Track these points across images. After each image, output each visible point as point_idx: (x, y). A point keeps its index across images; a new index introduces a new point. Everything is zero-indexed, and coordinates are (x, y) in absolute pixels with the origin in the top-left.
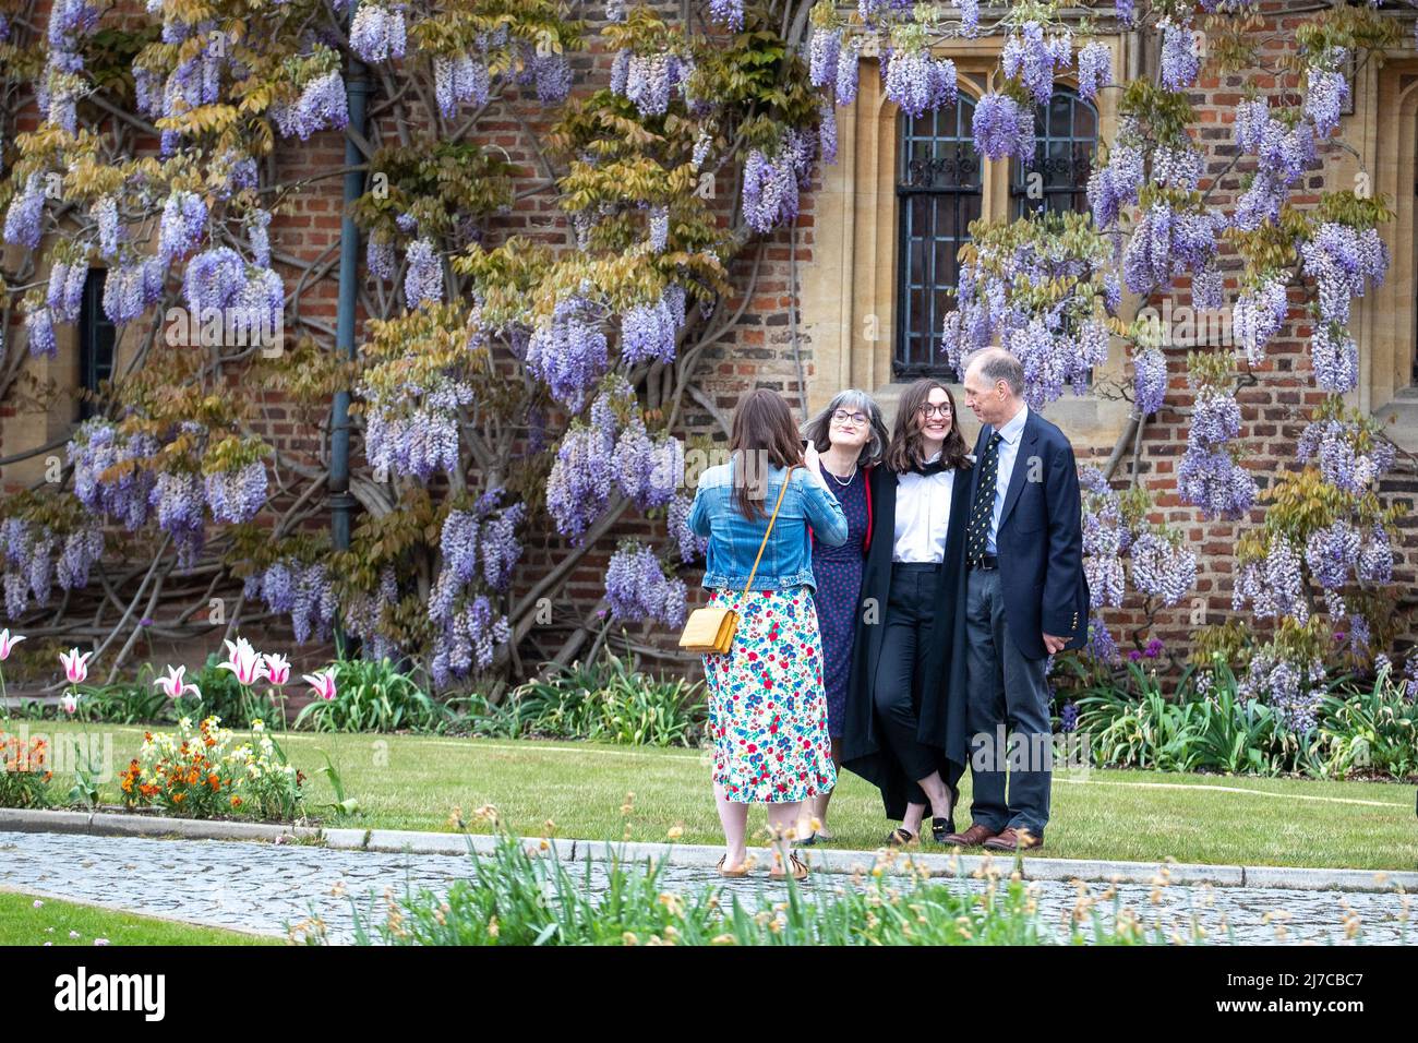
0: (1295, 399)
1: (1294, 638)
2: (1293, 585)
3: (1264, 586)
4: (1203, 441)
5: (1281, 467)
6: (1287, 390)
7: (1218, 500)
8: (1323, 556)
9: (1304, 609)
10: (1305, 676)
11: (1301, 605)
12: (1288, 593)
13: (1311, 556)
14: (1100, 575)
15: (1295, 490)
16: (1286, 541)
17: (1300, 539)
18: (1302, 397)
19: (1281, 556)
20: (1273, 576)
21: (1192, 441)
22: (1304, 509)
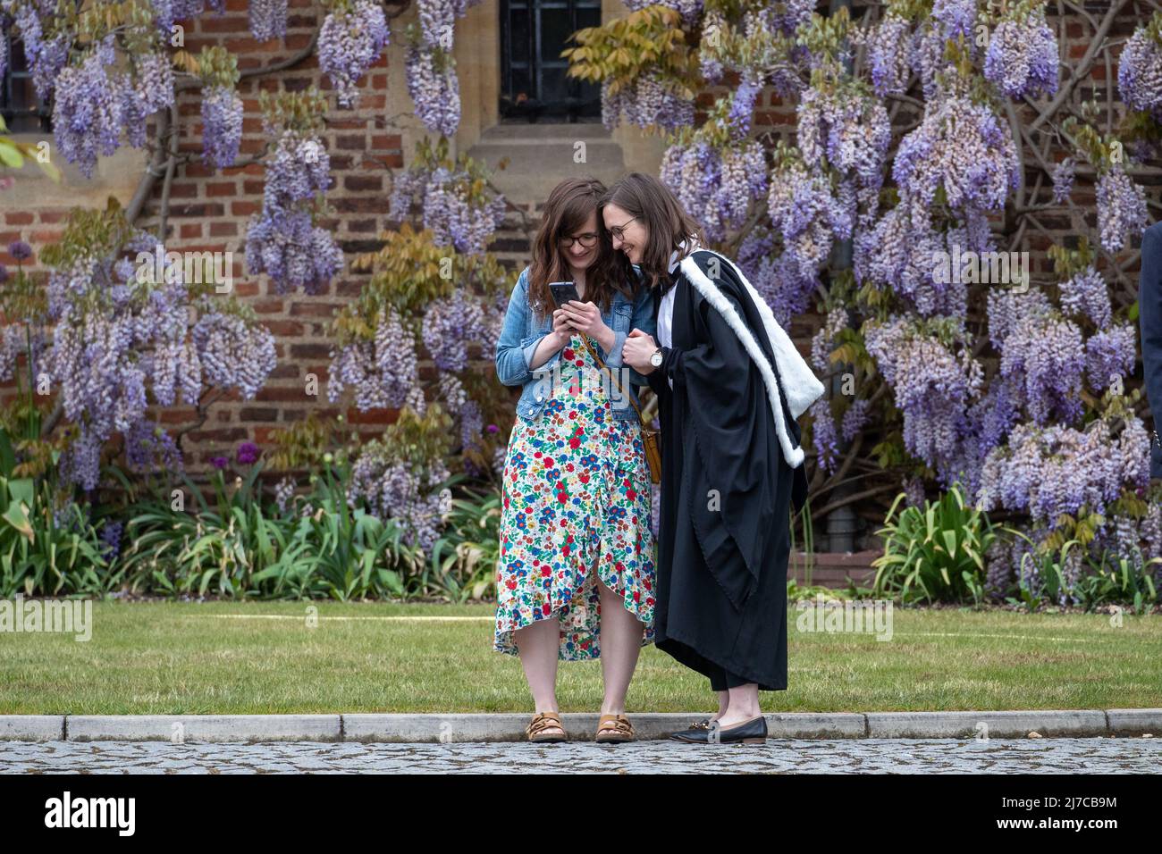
0: (358, 143)
1: (413, 433)
2: (409, 370)
3: (369, 373)
4: (284, 199)
5: (344, 226)
6: (348, 133)
7: (298, 269)
8: (443, 332)
9: (421, 397)
10: (424, 480)
11: (417, 393)
12: (403, 379)
13: (430, 334)
14: (172, 365)
15: (405, 254)
16: (396, 317)
17: (413, 310)
18: (369, 140)
19: (391, 334)
20: (386, 358)
21: (269, 197)
22: (420, 277)
